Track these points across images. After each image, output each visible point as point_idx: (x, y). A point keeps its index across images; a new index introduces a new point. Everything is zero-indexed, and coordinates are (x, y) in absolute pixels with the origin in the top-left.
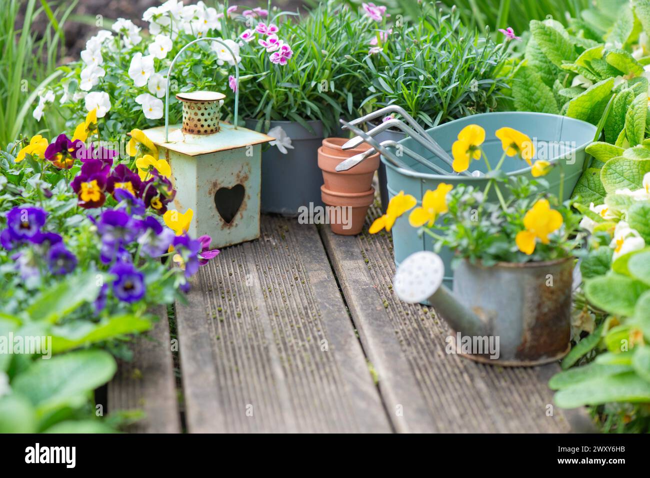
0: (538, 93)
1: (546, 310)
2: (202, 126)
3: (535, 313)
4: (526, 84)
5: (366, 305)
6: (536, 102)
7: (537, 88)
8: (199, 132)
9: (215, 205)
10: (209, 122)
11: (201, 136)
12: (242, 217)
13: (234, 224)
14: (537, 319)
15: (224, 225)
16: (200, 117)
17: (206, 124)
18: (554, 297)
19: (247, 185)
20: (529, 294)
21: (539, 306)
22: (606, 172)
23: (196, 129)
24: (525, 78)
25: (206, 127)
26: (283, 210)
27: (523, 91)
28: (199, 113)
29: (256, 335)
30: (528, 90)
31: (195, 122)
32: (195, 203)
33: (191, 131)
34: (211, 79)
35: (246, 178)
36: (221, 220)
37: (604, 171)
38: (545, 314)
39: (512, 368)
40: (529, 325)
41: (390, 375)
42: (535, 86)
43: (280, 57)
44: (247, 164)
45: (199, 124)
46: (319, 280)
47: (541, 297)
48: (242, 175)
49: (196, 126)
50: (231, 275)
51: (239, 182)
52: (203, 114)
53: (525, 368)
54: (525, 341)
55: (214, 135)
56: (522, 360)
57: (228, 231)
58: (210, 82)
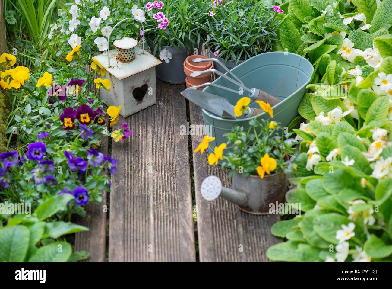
0: (293, 32)
1: (272, 193)
2: (126, 59)
3: (267, 195)
4: (286, 28)
5: (198, 162)
6: (291, 37)
7: (292, 30)
8: (125, 61)
9: (133, 96)
10: (130, 56)
11: (126, 63)
12: (147, 97)
13: (143, 101)
14: (268, 197)
15: (138, 103)
16: (125, 55)
17: (128, 58)
18: (277, 187)
19: (148, 84)
20: (264, 188)
21: (269, 192)
22: (314, 99)
23: (123, 60)
24: (286, 25)
25: (128, 59)
26: (169, 81)
27: (284, 32)
28: (125, 53)
29: (145, 187)
30: (287, 31)
31: (123, 57)
32: (123, 97)
33: (121, 60)
34: (131, 31)
35: (148, 81)
36: (136, 101)
37: (313, 99)
38: (272, 194)
39: (257, 215)
40: (264, 199)
41: (201, 220)
42: (291, 30)
43: (163, 25)
44: (148, 75)
45: (125, 58)
46: (180, 140)
47: (270, 188)
48: (146, 80)
49: (123, 58)
50: (139, 135)
51: (145, 84)
52: (126, 54)
53: (263, 215)
54: (263, 205)
55: (132, 62)
56: (262, 212)
57: (140, 105)
58: (131, 32)
